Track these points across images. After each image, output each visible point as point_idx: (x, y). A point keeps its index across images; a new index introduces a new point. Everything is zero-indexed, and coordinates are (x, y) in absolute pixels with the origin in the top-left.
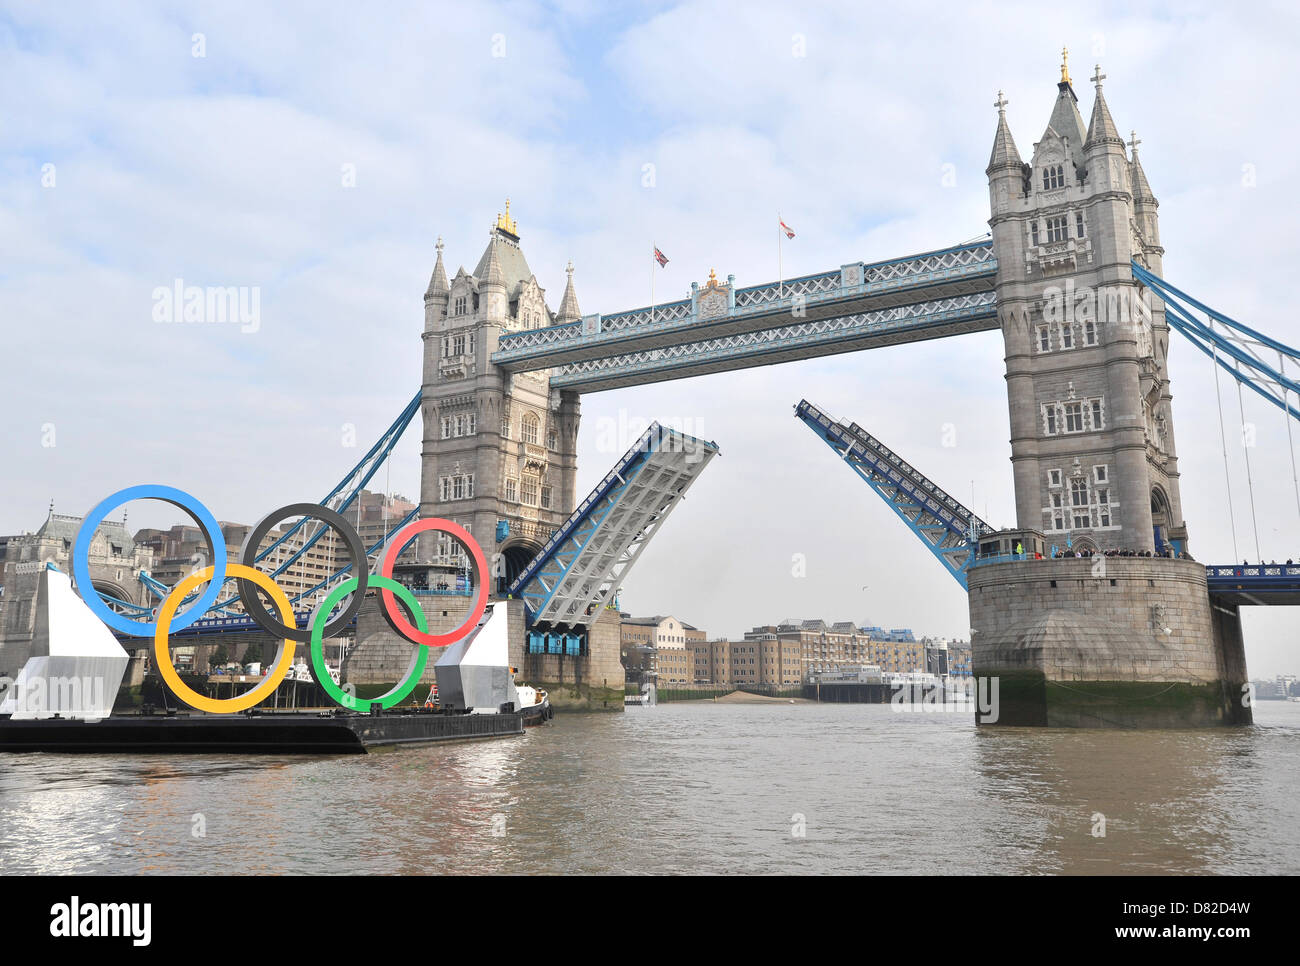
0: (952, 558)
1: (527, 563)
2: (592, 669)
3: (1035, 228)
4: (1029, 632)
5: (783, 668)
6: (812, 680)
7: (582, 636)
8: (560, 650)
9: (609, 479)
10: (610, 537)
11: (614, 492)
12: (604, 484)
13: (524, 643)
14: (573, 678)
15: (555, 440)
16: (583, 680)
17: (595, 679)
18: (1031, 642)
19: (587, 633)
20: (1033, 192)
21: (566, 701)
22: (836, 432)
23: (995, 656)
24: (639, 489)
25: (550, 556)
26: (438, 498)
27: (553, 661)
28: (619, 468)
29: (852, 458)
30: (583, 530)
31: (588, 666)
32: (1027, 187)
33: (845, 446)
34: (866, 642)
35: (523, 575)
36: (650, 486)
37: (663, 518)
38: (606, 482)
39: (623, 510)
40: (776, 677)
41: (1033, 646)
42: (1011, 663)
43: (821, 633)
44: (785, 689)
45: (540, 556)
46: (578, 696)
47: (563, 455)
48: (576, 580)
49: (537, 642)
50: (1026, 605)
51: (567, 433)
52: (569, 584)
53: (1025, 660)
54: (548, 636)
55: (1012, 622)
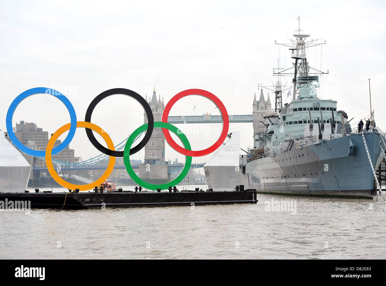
3: (259, 115)
6: (121, 177)
20: (259, 109)
26: (149, 146)
32: (258, 108)
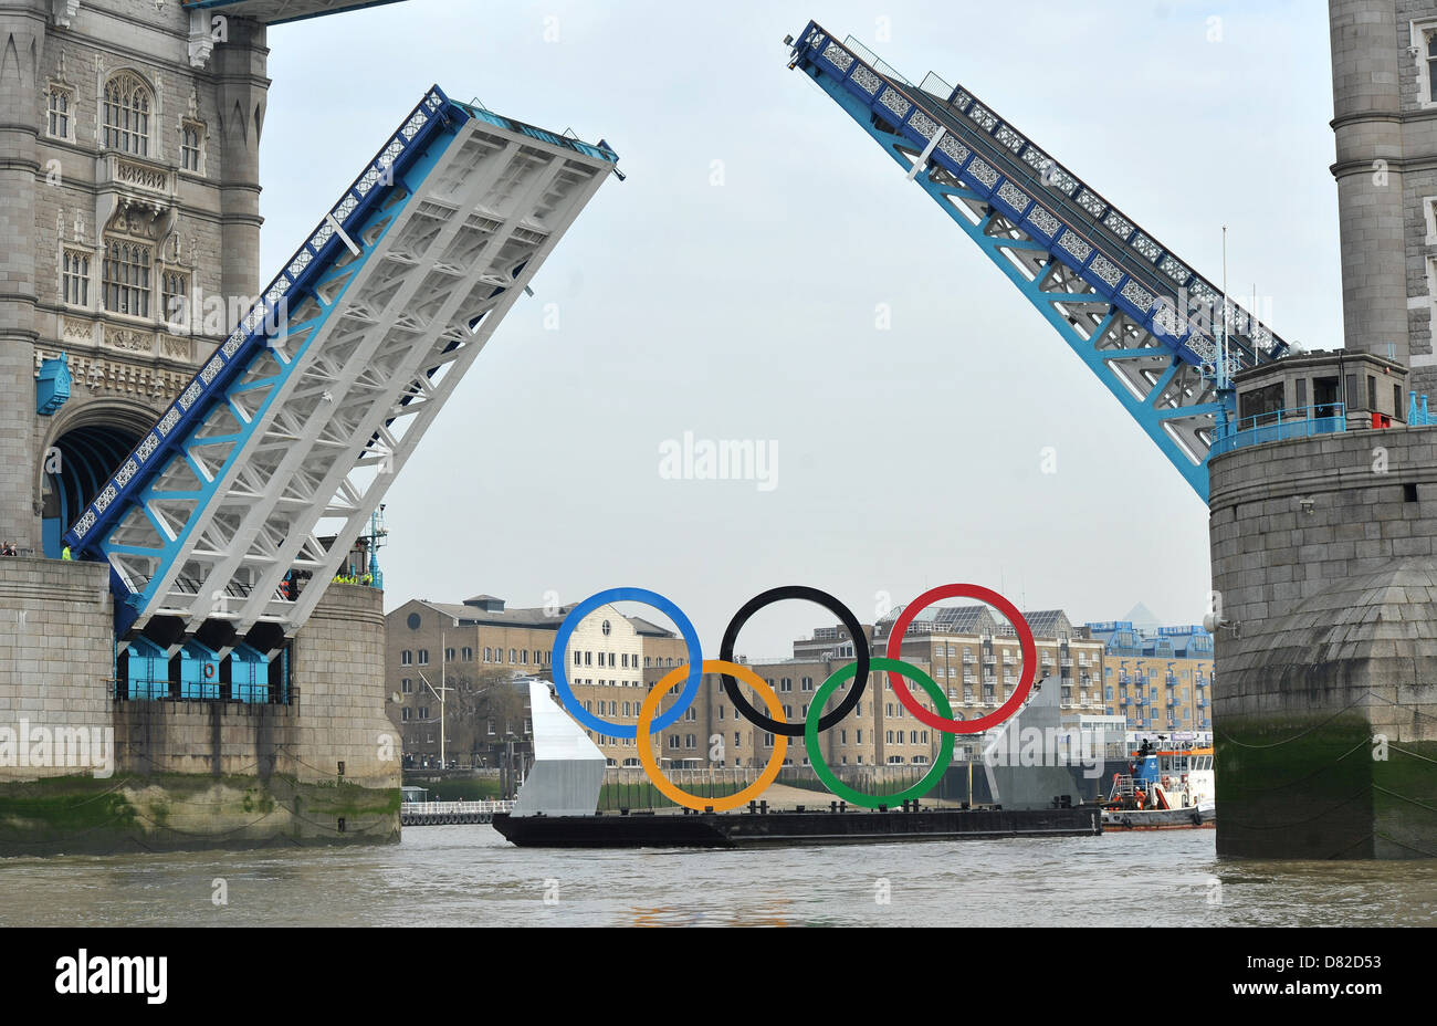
0: (1190, 434)
1: (115, 466)
2: (306, 736)
4: (1340, 619)
5: (886, 728)
6: (958, 753)
7: (273, 653)
8: (212, 688)
9: (318, 243)
10: (328, 396)
11: (332, 278)
12: (306, 257)
13: (110, 673)
14: (252, 761)
15: (202, 147)
16: (280, 766)
17: (315, 762)
18: (1344, 643)
19: (289, 646)
21: (233, 818)
22: (895, 105)
23: (1258, 683)
24: (449, 280)
25: (174, 448)
27: (194, 718)
28: (342, 215)
29: (940, 177)
30: (256, 378)
31: (292, 731)
33: (918, 144)
34: (1095, 658)
35: (105, 499)
36: (429, 260)
37: (476, 345)
38: (312, 250)
39: (362, 326)
40: (868, 749)
41: (1348, 653)
42: (1293, 699)
43: (1058, 643)
44: (890, 778)
45: (148, 447)
46: (266, 807)
47: (223, 186)
48: (245, 509)
49: (148, 671)
50: (1342, 549)
51: (233, 128)
52: (229, 520)
53: (1327, 690)
54: (126, 653)
55: (1306, 594)
